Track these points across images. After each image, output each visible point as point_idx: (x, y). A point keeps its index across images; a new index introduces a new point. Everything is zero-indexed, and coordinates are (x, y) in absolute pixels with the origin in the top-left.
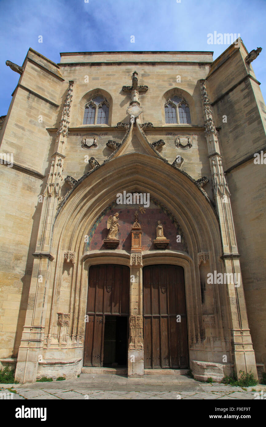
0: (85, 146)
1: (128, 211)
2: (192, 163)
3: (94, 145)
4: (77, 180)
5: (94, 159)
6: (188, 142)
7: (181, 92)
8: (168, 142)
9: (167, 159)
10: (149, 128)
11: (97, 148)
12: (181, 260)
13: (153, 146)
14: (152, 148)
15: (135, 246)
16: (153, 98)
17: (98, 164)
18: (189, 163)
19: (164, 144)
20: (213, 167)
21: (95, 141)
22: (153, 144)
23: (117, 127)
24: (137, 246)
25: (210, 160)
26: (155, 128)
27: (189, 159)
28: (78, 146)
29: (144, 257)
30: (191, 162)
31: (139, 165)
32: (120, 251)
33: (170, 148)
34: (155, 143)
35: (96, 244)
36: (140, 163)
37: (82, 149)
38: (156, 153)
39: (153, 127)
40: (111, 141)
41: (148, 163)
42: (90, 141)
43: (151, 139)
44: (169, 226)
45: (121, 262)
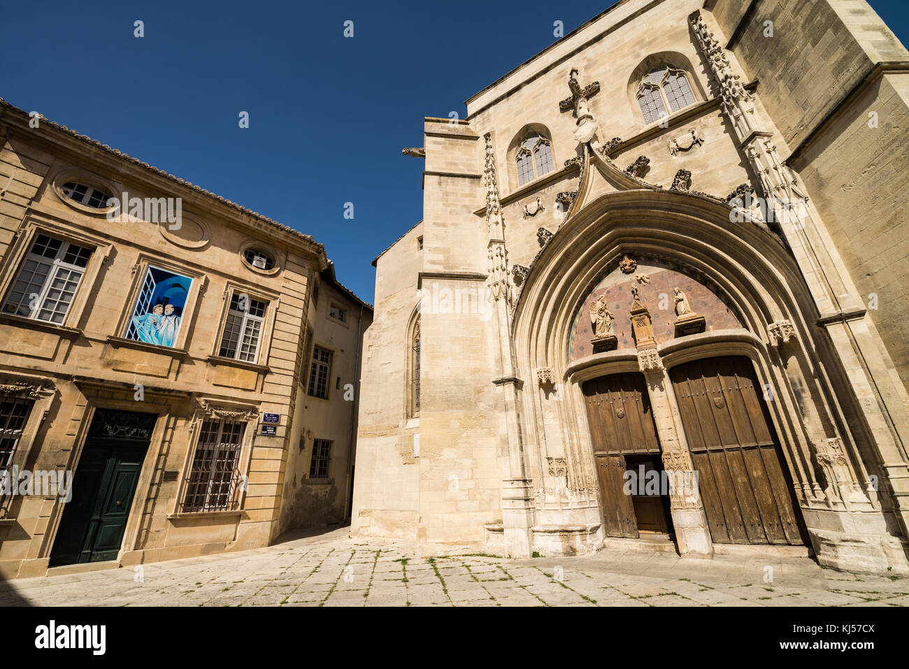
0: (528, 215)
1: (620, 288)
2: (711, 172)
3: (540, 209)
4: (529, 267)
5: (543, 229)
6: (694, 138)
7: (661, 58)
8: (655, 155)
9: (659, 185)
10: (616, 149)
11: (546, 211)
12: (737, 344)
13: (629, 173)
14: (627, 177)
15: (642, 339)
16: (611, 95)
17: (551, 234)
18: (705, 173)
19: (649, 161)
20: (754, 161)
21: (540, 203)
22: (628, 170)
23: (566, 169)
24: (646, 339)
25: (747, 152)
26: (625, 142)
27: (704, 166)
28: (520, 220)
29: (662, 354)
30: (709, 169)
31: (614, 213)
32: (622, 351)
33: (662, 163)
34: (631, 167)
35: (582, 348)
36: (616, 208)
37: (525, 221)
38: (637, 182)
39: (621, 143)
40: (561, 194)
41: (628, 204)
42: (532, 207)
43: (623, 162)
44: (699, 292)
45: (627, 368)
